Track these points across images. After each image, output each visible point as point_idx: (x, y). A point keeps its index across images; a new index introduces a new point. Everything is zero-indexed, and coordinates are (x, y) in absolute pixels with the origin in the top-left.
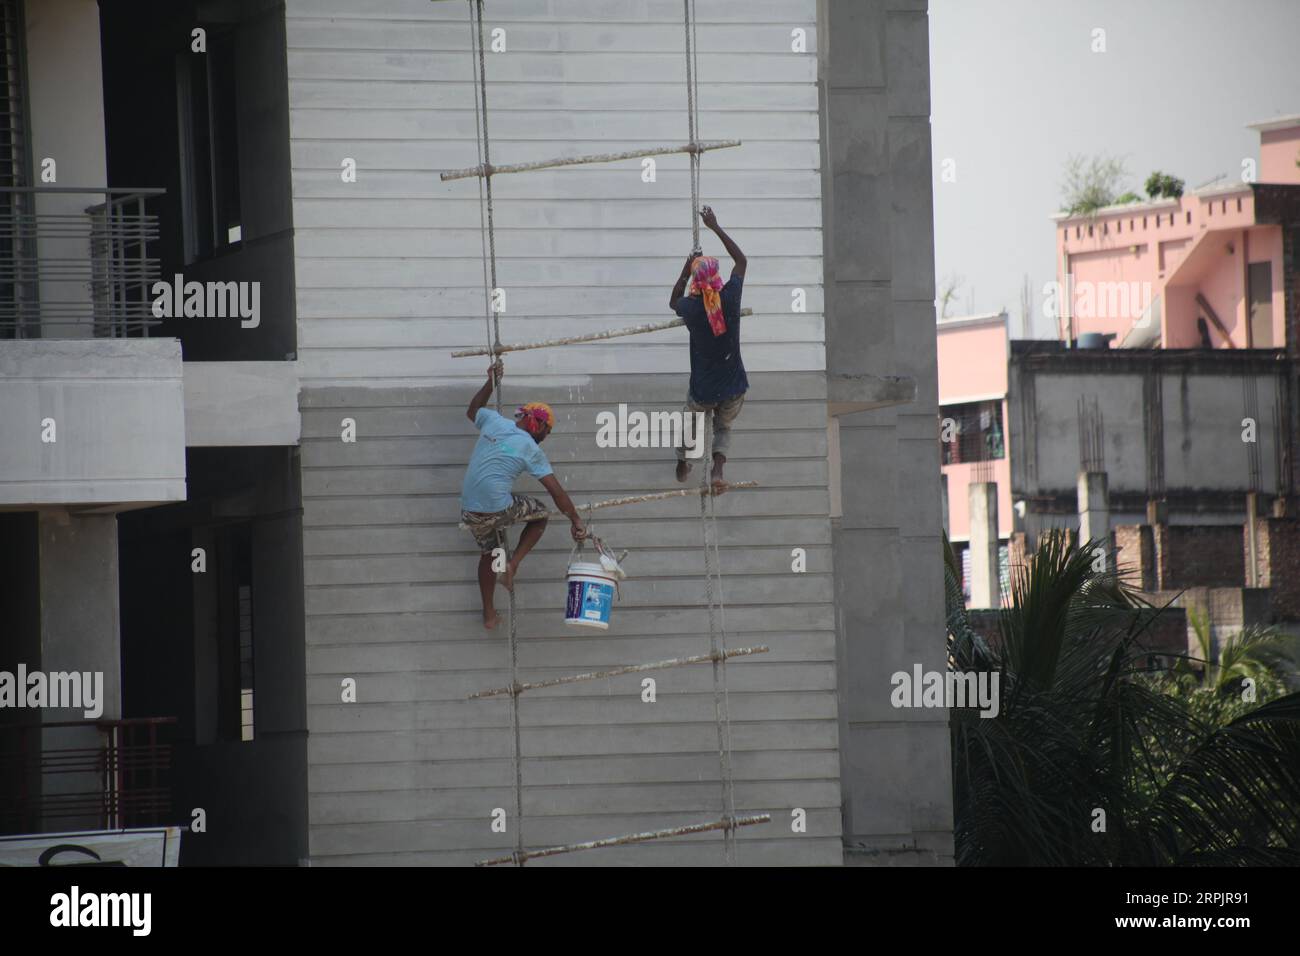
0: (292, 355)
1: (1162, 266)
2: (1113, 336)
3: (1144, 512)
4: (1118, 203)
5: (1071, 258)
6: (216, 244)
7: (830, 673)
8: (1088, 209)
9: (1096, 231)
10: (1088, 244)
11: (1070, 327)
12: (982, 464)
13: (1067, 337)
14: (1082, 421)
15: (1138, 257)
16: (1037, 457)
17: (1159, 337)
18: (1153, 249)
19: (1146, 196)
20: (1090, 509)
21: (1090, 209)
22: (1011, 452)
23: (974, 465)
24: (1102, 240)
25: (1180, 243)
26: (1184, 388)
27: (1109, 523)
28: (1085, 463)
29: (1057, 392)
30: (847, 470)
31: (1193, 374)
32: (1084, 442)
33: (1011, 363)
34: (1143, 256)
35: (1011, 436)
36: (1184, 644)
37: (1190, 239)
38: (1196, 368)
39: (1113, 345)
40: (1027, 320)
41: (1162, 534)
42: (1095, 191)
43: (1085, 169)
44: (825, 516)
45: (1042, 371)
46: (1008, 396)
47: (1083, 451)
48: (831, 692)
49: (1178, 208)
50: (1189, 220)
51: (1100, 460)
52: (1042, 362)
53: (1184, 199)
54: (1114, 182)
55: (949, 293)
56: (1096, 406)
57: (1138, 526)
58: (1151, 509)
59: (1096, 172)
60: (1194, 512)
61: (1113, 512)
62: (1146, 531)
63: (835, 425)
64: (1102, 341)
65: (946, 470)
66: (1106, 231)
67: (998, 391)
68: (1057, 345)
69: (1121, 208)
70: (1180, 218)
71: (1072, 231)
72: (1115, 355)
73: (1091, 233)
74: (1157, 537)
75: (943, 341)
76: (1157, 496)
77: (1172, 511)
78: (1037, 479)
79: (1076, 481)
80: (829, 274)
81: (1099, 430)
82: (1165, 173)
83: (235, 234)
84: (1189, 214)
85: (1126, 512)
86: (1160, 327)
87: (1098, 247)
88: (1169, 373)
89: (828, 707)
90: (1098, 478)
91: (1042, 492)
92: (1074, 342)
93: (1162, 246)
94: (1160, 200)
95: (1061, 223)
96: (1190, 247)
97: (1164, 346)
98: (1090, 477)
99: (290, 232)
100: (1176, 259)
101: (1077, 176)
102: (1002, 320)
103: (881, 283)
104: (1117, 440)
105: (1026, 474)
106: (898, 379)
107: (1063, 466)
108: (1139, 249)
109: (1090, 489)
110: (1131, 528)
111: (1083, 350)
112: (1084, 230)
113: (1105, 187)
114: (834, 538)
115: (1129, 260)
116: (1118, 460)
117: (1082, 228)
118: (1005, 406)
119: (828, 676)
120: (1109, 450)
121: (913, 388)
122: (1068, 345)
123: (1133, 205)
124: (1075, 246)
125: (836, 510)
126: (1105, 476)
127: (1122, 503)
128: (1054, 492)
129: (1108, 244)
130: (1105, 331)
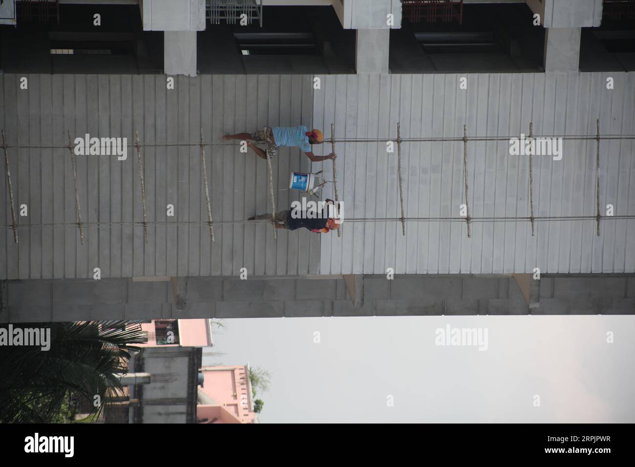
0: (199, 73)
1: (228, 405)
2: (202, 386)
3: (135, 397)
4: (253, 389)
5: (233, 371)
6: (242, 45)
7: (72, 276)
8: (250, 377)
9: (242, 380)
10: (238, 377)
11: (206, 370)
12: (155, 336)
13: (202, 369)
14: (170, 374)
15: (232, 396)
16: (157, 357)
17: (201, 404)
18: (235, 402)
19: (255, 399)
20: (136, 377)
21: (251, 378)
22: (159, 348)
23: (155, 334)
24: (239, 382)
25: (237, 412)
26: (182, 413)
27: (131, 384)
28: (154, 375)
29: (182, 365)
30: (151, 284)
31: (187, 416)
32: (163, 375)
33: (193, 348)
34: (233, 398)
35: (165, 348)
36: (83, 412)
37: (238, 415)
38: (189, 418)
39: (199, 387)
40: (210, 354)
41: (126, 405)
42: (257, 381)
43: (265, 377)
44: (133, 275)
45: (190, 359)
46: (180, 347)
47: (158, 375)
48: (64, 276)
49: (250, 411)
50: (245, 415)
51: (155, 381)
52: (193, 359)
53: (253, 413)
54: (260, 387)
55: (220, 325)
56: (176, 380)
57: (129, 395)
58: (136, 400)
59: (264, 381)
60: (134, 416)
61: (135, 386)
62: (127, 399)
63: (168, 280)
64: (201, 382)
65: (153, 322)
66: (242, 384)
67: (182, 343)
68: (200, 366)
69: (251, 390)
70: (246, 412)
71: (243, 371)
72: (195, 387)
73: (241, 378)
74: (124, 403)
75: (202, 321)
76: (140, 403)
77: (135, 408)
78: (149, 357)
79: (147, 372)
80: (226, 278)
81: (167, 381)
82: (263, 406)
83: (245, 53)
84: (247, 415)
85: (135, 391)
86: (205, 404)
87: (236, 381)
88: (188, 408)
89: (58, 275)
90: (148, 380)
91: (143, 359)
92: (201, 372)
93: (236, 405)
94: (253, 404)
95: (246, 367)
96: (235, 416)
97: (198, 406)
98: (149, 377)
99: (245, 73)
100: (231, 410)
101: (263, 374)
102: (210, 344)
103: (222, 298)
104: (163, 388)
105: (151, 353)
106: (185, 303)
107: (154, 367)
108: (235, 397)
109: (144, 377)
110: (129, 393)
111: (197, 375)
112: (243, 376)
113: (259, 384)
114: (124, 278)
115: (231, 393)
116: (155, 388)
117: (244, 375)
118: (177, 345)
119: (71, 276)
120: (159, 385)
121: (181, 309)
122: (199, 370)
123: (251, 394)
124: (237, 372)
125: (135, 279)
126: (149, 383)
127: (138, 389)
128: (143, 364)
129: (237, 385)
130: (204, 384)
